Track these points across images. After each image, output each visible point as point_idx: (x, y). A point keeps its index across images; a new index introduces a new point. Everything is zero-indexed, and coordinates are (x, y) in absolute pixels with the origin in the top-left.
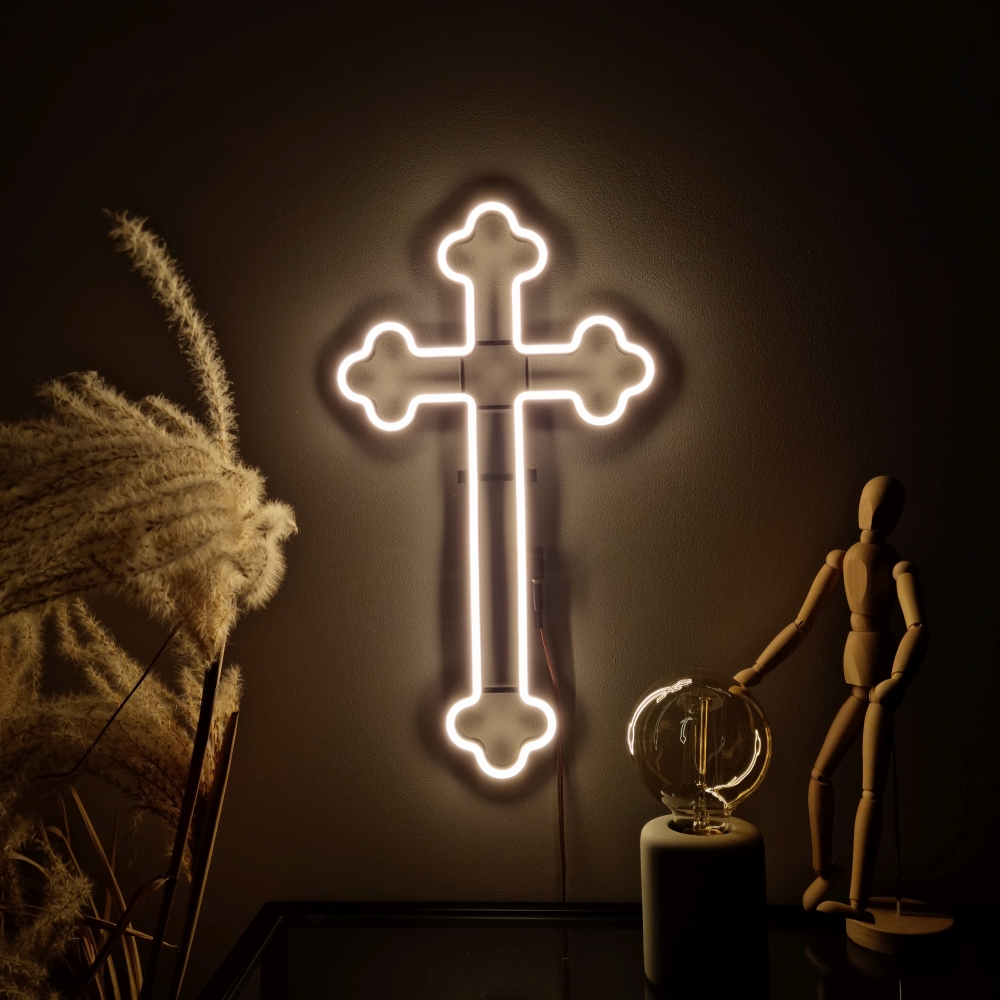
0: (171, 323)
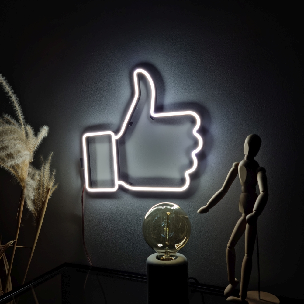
0: (7, 97)
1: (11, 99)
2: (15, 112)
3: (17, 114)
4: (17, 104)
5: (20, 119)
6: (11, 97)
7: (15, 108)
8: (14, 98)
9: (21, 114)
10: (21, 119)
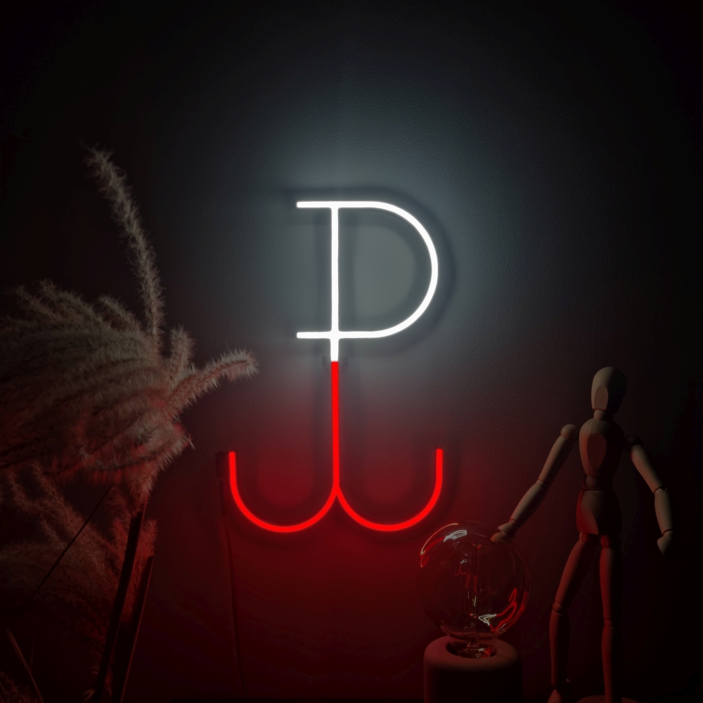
1: (133, 246)
2: (140, 287)
3: (142, 293)
4: (148, 262)
5: (150, 311)
6: (134, 240)
7: (143, 275)
8: (141, 243)
9: (157, 292)
10: (154, 310)
